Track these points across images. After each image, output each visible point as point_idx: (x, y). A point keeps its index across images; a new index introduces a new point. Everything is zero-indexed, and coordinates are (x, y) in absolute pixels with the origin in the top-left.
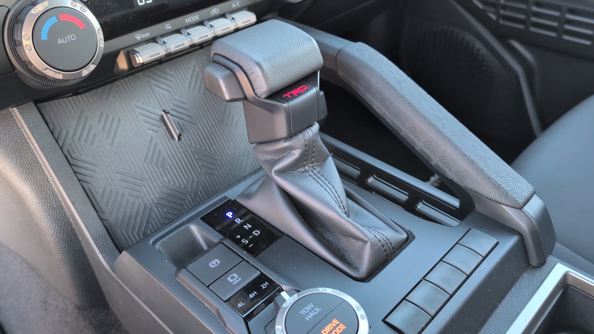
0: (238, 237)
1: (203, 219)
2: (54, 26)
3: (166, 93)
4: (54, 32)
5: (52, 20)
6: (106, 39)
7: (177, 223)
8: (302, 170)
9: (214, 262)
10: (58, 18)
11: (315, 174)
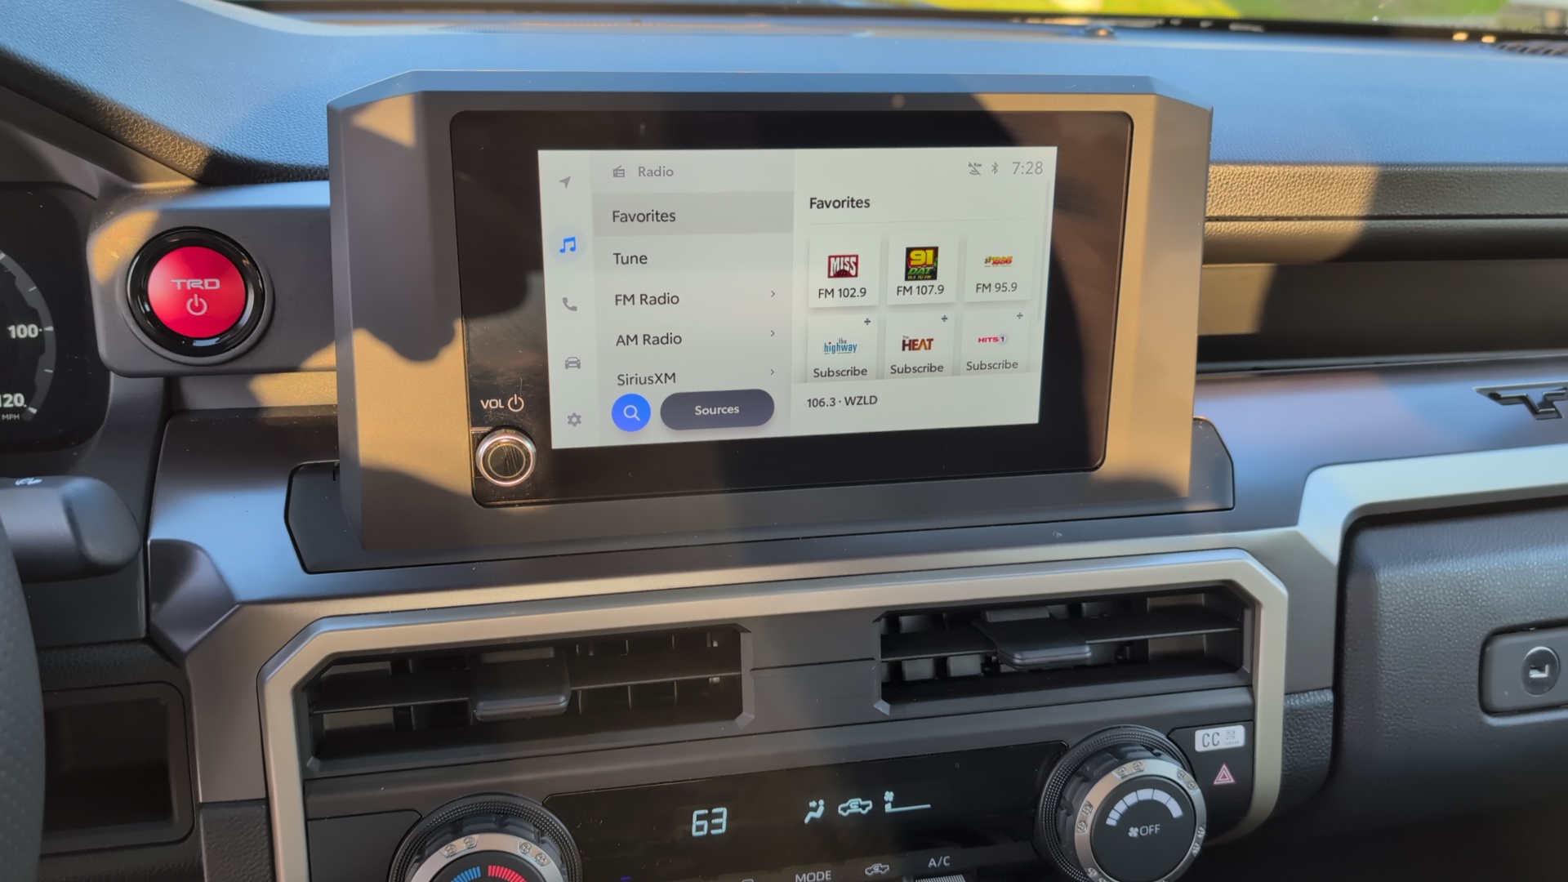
10: (484, 871)
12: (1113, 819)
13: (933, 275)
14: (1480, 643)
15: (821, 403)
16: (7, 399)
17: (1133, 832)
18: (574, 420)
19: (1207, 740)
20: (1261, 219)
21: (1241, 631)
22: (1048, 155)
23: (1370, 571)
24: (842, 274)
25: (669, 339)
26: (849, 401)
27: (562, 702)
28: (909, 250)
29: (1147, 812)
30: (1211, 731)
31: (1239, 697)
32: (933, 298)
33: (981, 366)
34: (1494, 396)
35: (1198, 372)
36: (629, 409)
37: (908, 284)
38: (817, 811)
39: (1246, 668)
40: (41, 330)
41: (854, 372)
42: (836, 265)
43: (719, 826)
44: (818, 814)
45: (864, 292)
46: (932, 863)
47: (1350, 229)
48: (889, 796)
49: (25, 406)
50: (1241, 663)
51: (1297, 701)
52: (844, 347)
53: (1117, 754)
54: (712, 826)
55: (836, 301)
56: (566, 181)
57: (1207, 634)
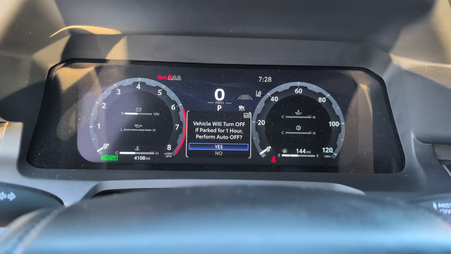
16: (327, 149)
40: (340, 124)
49: (333, 152)
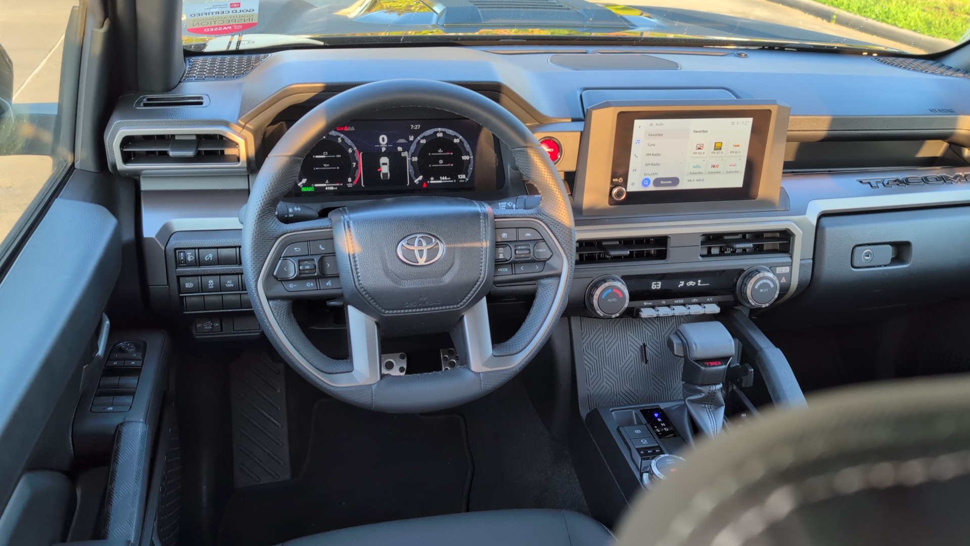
0: (656, 427)
1: (641, 411)
2: (610, 293)
3: (649, 334)
4: (608, 296)
5: (610, 291)
6: (630, 300)
7: (627, 407)
8: (703, 406)
9: (638, 431)
10: (612, 290)
11: (709, 411)
12: (756, 287)
13: (720, 149)
14: (852, 248)
15: (691, 181)
16: (461, 176)
17: (761, 290)
18: (633, 184)
19: (779, 270)
20: (799, 131)
21: (790, 242)
22: (750, 121)
23: (823, 228)
24: (700, 149)
25: (658, 164)
26: (698, 180)
27: (628, 252)
28: (716, 143)
29: (765, 286)
30: (781, 268)
31: (789, 260)
32: (720, 155)
33: (730, 172)
34: (861, 182)
35: (783, 173)
36: (646, 182)
37: (714, 151)
38: (682, 284)
39: (790, 252)
40: (470, 158)
41: (699, 173)
42: (698, 146)
43: (658, 287)
44: (682, 285)
45: (704, 153)
46: (708, 300)
47: (823, 134)
48: (699, 281)
49: (465, 177)
50: (789, 251)
51: (803, 262)
52: (698, 167)
53: (758, 271)
54: (657, 287)
55: (697, 155)
56: (640, 127)
57: (780, 243)
